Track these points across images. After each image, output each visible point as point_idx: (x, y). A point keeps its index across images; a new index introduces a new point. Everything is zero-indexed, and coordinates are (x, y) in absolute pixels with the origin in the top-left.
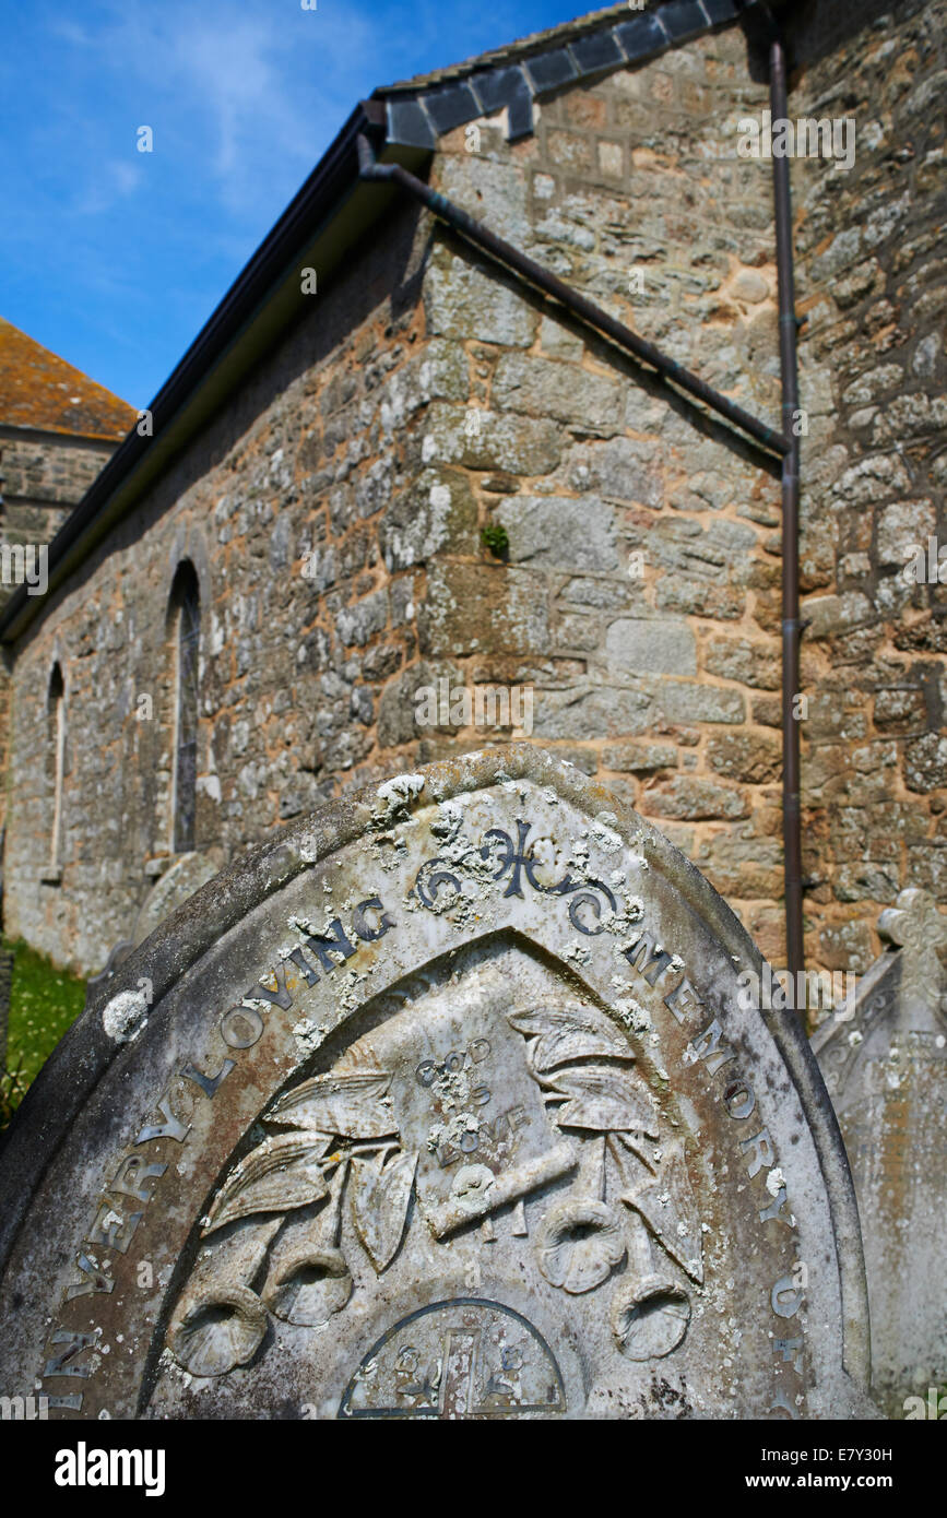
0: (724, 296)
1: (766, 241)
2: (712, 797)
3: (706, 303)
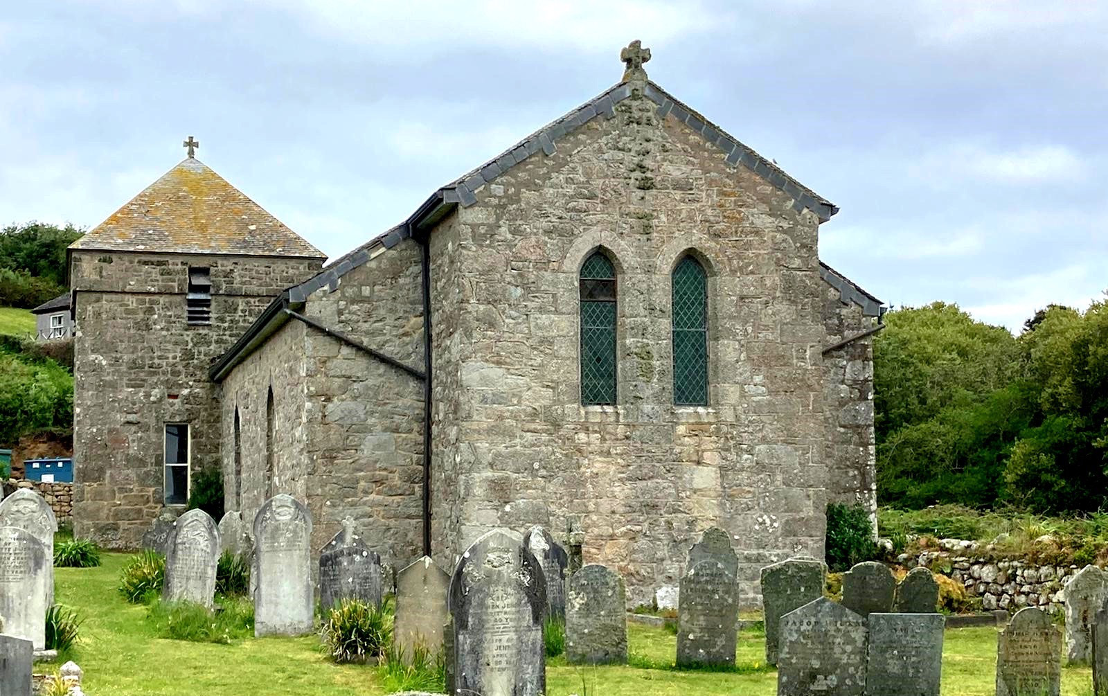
0: (406, 329)
1: (421, 309)
2: (399, 488)
3: (401, 331)
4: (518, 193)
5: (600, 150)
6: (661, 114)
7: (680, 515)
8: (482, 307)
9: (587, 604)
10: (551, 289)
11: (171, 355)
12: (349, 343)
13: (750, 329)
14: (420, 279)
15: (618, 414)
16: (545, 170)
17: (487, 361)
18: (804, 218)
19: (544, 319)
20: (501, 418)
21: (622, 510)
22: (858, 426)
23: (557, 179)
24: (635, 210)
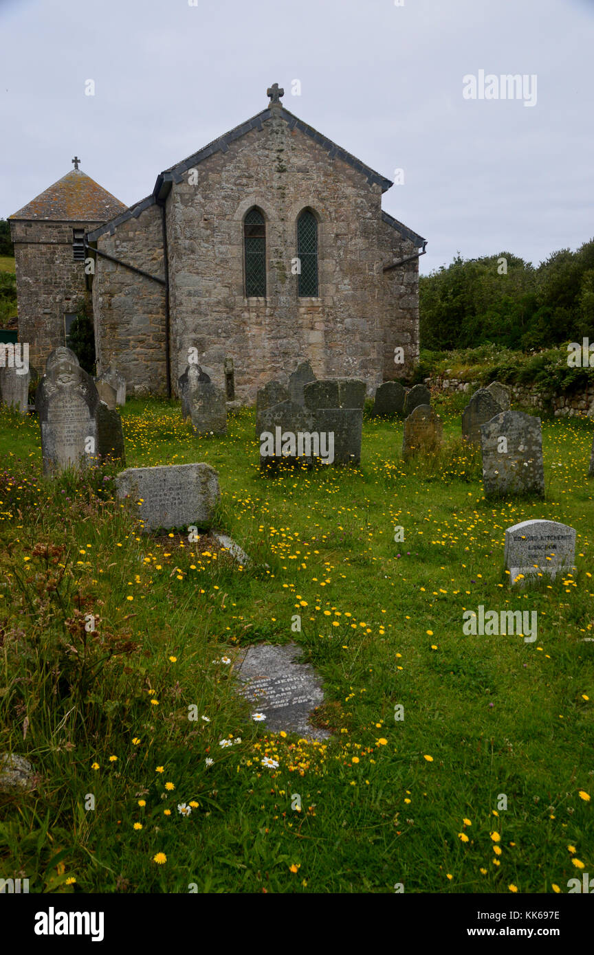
0: (154, 256)
1: (162, 244)
2: (153, 345)
3: (151, 258)
4: (207, 175)
5: (255, 150)
6: (291, 127)
7: (302, 358)
8: (187, 241)
9: (203, 406)
10: (227, 231)
11: (65, 277)
12: (122, 265)
13: (342, 253)
14: (161, 228)
15: (266, 302)
16: (222, 161)
17: (191, 272)
18: (373, 189)
19: (223, 248)
20: (199, 304)
21: (269, 355)
22: (410, 309)
23: (230, 167)
24: (275, 184)
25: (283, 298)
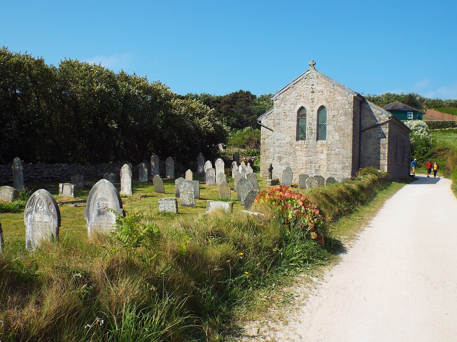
4: (286, 96)
5: (303, 86)
6: (316, 76)
7: (317, 164)
8: (278, 121)
10: (291, 116)
13: (335, 123)
15: (305, 142)
16: (291, 91)
17: (278, 132)
18: (350, 96)
19: (290, 123)
20: (280, 143)
21: (305, 163)
23: (294, 93)
24: (310, 98)
25: (311, 141)
